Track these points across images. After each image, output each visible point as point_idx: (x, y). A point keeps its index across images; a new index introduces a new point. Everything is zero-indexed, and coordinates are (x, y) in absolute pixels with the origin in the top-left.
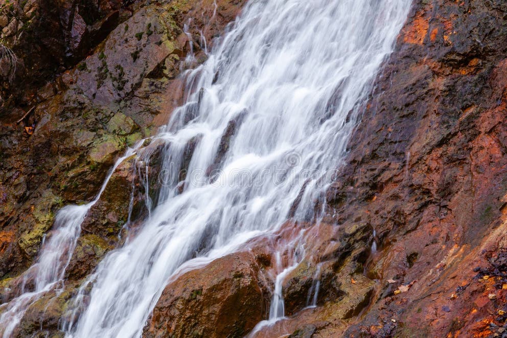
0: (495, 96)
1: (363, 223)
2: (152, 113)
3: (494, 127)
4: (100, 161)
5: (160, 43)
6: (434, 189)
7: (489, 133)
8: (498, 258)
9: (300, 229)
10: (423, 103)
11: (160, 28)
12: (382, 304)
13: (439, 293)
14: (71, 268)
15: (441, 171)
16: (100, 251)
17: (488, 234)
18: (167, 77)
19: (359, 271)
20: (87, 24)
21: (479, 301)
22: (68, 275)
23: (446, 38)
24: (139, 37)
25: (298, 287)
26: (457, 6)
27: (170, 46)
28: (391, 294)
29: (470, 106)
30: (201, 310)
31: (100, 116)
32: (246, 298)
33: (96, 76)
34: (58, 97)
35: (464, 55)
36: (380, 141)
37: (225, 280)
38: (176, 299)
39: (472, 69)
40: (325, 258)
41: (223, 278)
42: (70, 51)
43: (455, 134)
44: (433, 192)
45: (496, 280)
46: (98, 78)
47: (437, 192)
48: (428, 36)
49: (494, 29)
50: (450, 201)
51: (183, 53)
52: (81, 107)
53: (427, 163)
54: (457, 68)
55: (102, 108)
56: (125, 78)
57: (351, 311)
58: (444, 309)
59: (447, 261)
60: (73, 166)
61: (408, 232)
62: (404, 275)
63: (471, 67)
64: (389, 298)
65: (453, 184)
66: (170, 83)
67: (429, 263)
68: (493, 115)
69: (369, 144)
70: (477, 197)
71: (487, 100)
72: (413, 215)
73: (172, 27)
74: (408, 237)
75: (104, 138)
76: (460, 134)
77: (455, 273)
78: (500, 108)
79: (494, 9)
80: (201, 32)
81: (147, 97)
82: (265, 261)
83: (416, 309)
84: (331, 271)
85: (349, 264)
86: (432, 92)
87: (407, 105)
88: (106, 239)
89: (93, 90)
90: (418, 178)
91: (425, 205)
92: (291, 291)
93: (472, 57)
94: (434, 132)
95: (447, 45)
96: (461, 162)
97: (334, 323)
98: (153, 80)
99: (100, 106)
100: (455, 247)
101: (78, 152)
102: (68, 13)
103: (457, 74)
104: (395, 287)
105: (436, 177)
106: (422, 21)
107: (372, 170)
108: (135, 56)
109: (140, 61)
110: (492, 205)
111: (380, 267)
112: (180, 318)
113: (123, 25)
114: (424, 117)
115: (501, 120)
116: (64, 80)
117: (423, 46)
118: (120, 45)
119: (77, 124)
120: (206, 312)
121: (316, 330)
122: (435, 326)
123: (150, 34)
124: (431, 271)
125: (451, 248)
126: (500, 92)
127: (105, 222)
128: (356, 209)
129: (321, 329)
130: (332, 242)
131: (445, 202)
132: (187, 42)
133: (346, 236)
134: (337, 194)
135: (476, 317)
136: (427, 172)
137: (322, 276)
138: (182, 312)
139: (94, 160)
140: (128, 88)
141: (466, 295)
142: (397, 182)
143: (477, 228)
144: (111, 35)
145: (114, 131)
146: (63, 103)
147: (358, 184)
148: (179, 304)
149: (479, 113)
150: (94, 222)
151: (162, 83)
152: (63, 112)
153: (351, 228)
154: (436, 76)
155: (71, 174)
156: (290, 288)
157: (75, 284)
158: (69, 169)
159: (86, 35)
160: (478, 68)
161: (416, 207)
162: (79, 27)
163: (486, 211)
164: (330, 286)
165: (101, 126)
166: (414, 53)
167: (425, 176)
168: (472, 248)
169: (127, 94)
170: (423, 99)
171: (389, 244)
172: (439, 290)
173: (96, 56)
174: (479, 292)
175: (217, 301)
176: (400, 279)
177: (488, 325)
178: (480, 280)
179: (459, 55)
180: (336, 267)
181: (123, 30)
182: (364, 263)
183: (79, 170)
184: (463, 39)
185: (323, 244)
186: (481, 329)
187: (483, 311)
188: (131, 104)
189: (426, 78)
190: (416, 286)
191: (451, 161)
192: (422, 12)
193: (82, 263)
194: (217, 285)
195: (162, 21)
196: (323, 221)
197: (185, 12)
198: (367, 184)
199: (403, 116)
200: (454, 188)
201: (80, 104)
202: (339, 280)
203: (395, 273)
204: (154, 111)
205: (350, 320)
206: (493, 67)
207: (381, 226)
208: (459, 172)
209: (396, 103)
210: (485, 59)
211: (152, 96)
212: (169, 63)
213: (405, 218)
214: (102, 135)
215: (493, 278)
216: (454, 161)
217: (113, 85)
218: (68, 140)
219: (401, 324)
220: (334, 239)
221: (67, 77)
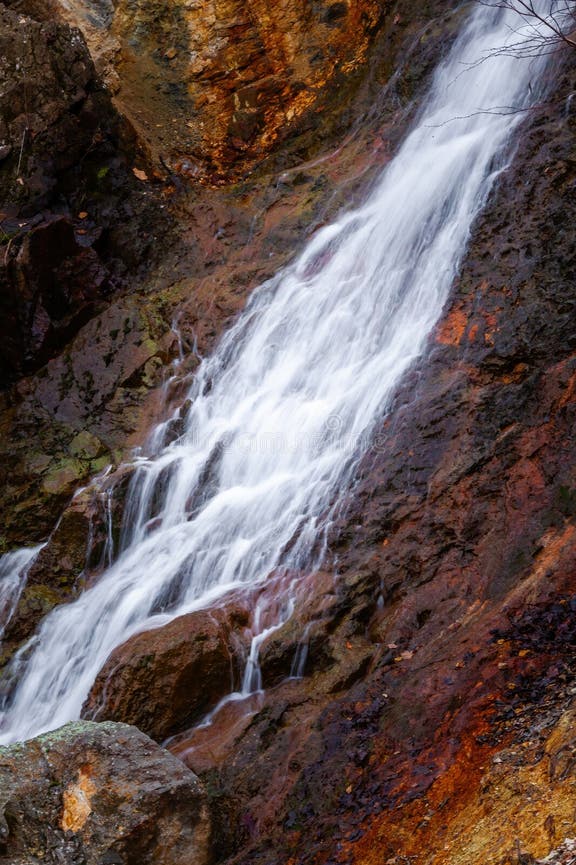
0: (541, 411)
1: (367, 573)
2: (126, 432)
3: (538, 450)
4: (55, 492)
5: (139, 343)
6: (458, 529)
7: (531, 457)
8: (523, 617)
9: (292, 578)
10: (453, 419)
11: (140, 324)
12: (378, 674)
13: (443, 661)
14: (11, 627)
15: (469, 506)
16: (47, 606)
17: (515, 587)
18: (146, 386)
19: (359, 632)
20: (53, 318)
21: (487, 672)
22: (6, 637)
23: (488, 336)
24: (114, 335)
25: (279, 653)
26: (503, 295)
27: (152, 347)
28: (391, 662)
29: (511, 424)
30: (153, 681)
31: (61, 435)
32: (210, 667)
33: (59, 384)
34: (11, 411)
35: (508, 358)
36: (397, 467)
37: (184, 643)
38: (122, 667)
39: (518, 377)
40: (318, 616)
41: (181, 641)
42: (30, 353)
43: (490, 459)
44: (458, 533)
45: (513, 645)
46: (61, 387)
47: (461, 533)
48: (466, 334)
49: (546, 325)
50: (477, 544)
51: (167, 356)
52: (39, 423)
53: (453, 495)
54: (499, 375)
55: (63, 425)
56: (95, 387)
57: (341, 683)
58: (446, 681)
59: (464, 620)
60: (22, 499)
61: (422, 583)
62: (410, 638)
63: (517, 373)
64: (387, 667)
65: (482, 522)
66: (149, 394)
67: (442, 623)
68: (537, 436)
69: (384, 471)
70: (509, 540)
71: (532, 416)
72: (431, 561)
73: (158, 322)
74: (421, 589)
75: (62, 463)
76: (495, 458)
77: (468, 635)
78: (546, 426)
79: (547, 300)
80: (192, 329)
81: (121, 412)
82: (241, 619)
83: (413, 680)
84: (322, 632)
85: (347, 623)
86: (466, 406)
87: (433, 423)
88: (58, 591)
89: (55, 403)
90: (441, 515)
91: (446, 550)
92: (269, 658)
93: (518, 362)
94: (463, 456)
95: (488, 346)
96: (494, 495)
97: (315, 697)
98: (128, 390)
99: (62, 422)
100: (477, 602)
101: (29, 480)
102: (29, 305)
103: (498, 383)
104: (397, 653)
105: (463, 514)
106: (459, 316)
107: (387, 504)
108: (108, 360)
109: (115, 365)
110: (524, 550)
111: (384, 628)
112: (126, 691)
113: (95, 321)
114: (454, 437)
115: (547, 442)
116: (19, 390)
117: (459, 347)
118: (90, 346)
119: (32, 445)
120: (159, 683)
121: (289, 706)
122: (433, 702)
123: (127, 331)
124: (442, 632)
125: (471, 605)
126: (548, 405)
127: (56, 569)
128: (363, 554)
129: (295, 705)
130: (327, 596)
131: (471, 545)
132: (175, 342)
133: (345, 588)
134: (341, 535)
135: (479, 693)
136: (452, 508)
137: (310, 639)
138: (129, 683)
139: (49, 490)
140: (98, 400)
141: (475, 663)
142: (415, 520)
143: (503, 579)
144: (80, 333)
145: (76, 455)
146: (15, 419)
147: (367, 522)
148: (126, 674)
149: (521, 432)
150: (43, 570)
151: (140, 394)
152: (16, 430)
153: (353, 578)
154: (472, 385)
155: (18, 509)
156: (268, 654)
157: (14, 647)
158: (16, 502)
159: (51, 332)
160: (524, 375)
161: (435, 551)
162: (41, 325)
163: (517, 558)
164: (320, 651)
165: (60, 448)
166: (447, 356)
167: (449, 513)
168: (494, 604)
169: (97, 407)
170: (454, 415)
171: (399, 598)
172: (444, 656)
173: (61, 359)
174: (490, 660)
175: (173, 669)
176: (404, 643)
177: (492, 702)
178: (493, 645)
179: (501, 358)
180: (331, 628)
181: (95, 327)
182: (366, 622)
183: (29, 503)
184: (507, 339)
185: (318, 598)
186: (484, 707)
187: (490, 684)
188: (101, 420)
189: (458, 388)
190: (421, 652)
191: (482, 493)
192: (461, 304)
193: (24, 621)
194: (174, 650)
195: (144, 316)
196: (321, 570)
197: (175, 304)
198: (379, 522)
199: (429, 436)
200: (483, 528)
201: (37, 420)
202: (332, 644)
203: (398, 635)
204: (128, 429)
205: (338, 694)
206: (541, 374)
207: (391, 575)
208: (491, 507)
209: (419, 419)
210: (533, 364)
211: (126, 410)
212: (149, 369)
213: (420, 566)
214: (60, 460)
215: (508, 643)
216: (486, 494)
217: (80, 397)
218: (19, 465)
219: (392, 700)
220: (331, 593)
221: (23, 386)
